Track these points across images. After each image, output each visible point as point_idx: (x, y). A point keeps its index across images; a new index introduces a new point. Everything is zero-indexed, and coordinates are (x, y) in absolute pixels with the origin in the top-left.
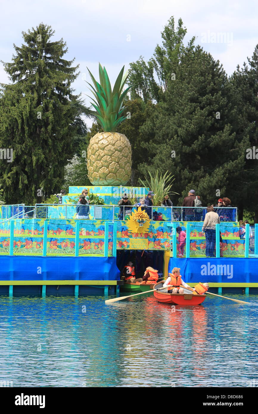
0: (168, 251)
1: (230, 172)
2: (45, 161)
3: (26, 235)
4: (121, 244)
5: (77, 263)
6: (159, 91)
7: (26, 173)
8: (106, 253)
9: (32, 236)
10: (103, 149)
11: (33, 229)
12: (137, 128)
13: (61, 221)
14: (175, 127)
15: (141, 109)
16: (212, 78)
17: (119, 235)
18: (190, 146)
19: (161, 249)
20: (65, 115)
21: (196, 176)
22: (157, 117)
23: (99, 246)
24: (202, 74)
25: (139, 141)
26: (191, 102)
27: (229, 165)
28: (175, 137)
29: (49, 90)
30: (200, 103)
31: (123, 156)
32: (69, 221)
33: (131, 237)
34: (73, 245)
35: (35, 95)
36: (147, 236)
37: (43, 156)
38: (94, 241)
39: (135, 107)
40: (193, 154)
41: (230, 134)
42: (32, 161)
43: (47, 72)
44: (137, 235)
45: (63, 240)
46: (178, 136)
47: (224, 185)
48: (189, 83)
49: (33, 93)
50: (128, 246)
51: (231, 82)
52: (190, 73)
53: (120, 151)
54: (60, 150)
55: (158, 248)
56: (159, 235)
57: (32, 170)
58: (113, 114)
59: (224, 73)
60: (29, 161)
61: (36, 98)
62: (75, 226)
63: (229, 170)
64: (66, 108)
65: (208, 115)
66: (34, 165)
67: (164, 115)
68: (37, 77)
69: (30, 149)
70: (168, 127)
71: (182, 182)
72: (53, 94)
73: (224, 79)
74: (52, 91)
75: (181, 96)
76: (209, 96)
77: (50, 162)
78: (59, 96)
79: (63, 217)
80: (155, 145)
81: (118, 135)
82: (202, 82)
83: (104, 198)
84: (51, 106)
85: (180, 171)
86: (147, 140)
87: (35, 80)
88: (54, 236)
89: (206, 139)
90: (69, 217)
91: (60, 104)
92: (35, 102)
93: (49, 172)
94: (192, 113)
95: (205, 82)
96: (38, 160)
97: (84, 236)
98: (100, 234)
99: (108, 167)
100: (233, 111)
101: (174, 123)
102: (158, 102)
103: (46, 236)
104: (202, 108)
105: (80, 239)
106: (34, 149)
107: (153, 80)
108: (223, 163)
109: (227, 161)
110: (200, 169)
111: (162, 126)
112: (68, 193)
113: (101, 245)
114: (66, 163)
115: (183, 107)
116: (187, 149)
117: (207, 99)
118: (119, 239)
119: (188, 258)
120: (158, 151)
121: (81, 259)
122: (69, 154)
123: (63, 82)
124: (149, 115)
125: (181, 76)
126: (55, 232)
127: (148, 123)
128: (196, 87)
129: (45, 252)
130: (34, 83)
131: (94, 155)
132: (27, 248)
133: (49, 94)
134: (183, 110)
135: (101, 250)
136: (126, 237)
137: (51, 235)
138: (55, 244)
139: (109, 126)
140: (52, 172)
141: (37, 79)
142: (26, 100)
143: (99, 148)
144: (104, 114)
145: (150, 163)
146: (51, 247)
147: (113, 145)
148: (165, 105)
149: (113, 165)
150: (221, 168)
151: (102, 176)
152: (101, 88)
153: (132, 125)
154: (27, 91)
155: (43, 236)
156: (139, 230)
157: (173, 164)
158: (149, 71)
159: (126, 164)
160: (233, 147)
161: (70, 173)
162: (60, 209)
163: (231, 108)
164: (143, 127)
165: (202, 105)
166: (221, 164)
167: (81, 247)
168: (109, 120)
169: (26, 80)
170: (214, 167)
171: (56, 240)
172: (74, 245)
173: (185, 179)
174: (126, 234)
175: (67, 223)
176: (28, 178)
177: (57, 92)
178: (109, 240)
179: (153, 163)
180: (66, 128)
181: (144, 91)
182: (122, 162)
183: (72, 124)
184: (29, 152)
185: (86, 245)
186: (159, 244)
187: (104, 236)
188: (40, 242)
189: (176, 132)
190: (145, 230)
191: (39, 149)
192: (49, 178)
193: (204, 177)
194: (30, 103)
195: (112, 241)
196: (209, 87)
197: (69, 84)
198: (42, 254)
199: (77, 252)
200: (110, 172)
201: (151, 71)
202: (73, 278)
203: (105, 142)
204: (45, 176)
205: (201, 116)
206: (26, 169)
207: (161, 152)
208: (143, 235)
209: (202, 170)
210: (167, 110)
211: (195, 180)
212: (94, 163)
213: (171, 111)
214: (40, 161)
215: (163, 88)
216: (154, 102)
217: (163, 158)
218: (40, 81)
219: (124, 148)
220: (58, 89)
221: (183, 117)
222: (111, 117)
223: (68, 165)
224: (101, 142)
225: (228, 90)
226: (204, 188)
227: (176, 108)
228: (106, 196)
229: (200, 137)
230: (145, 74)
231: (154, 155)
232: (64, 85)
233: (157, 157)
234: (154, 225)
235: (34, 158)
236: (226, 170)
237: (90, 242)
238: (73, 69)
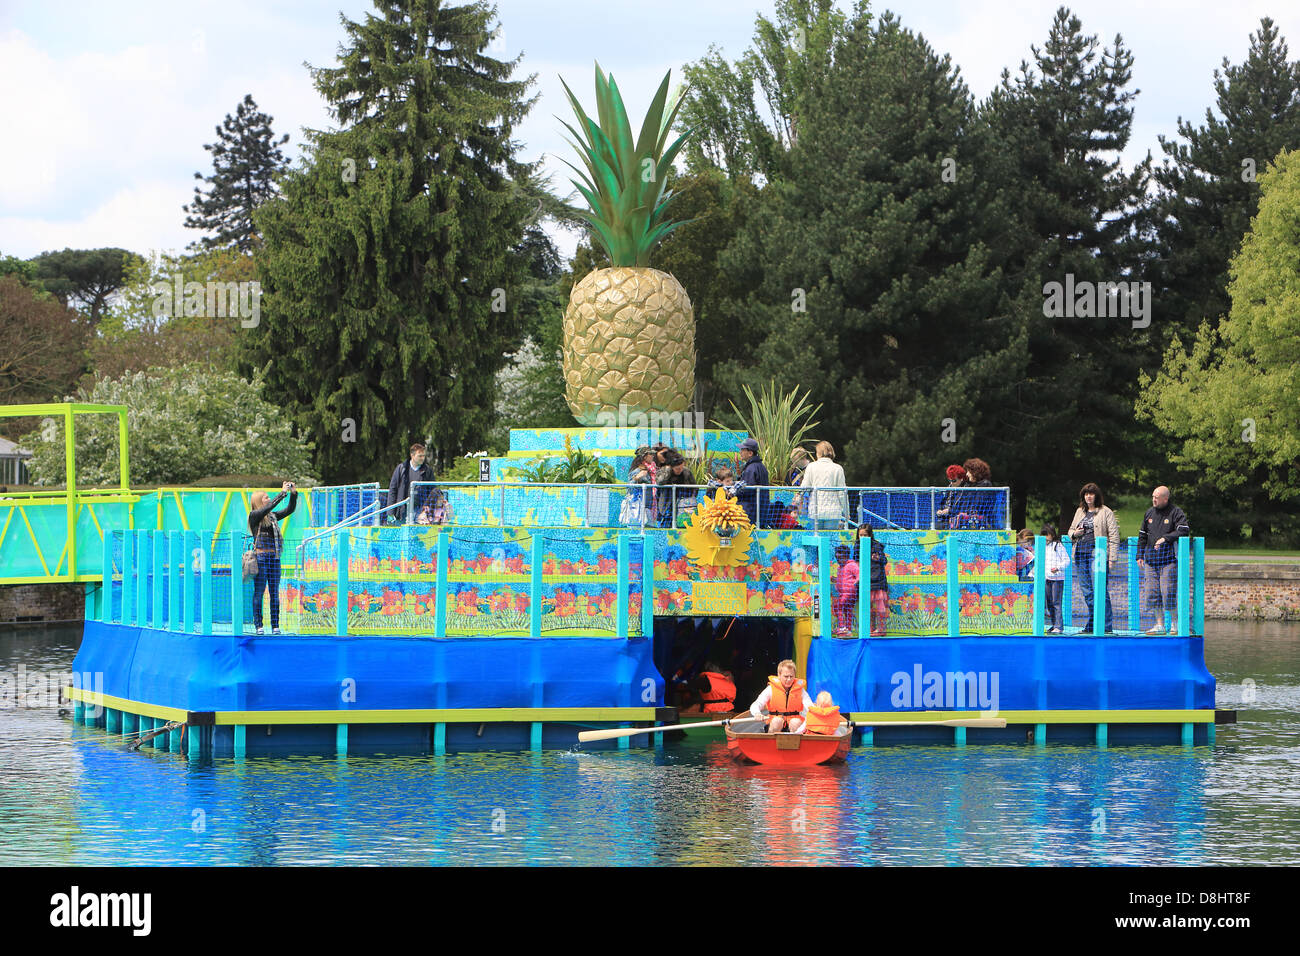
0: (805, 617)
1: (987, 384)
2: (438, 358)
3: (384, 575)
4: (667, 600)
5: (536, 657)
6: (775, 146)
7: (381, 393)
8: (623, 627)
9: (402, 576)
10: (611, 318)
11: (404, 557)
12: (710, 255)
13: (487, 531)
14: (821, 253)
15: (720, 201)
16: (931, 108)
17: (661, 571)
18: (867, 308)
19: (786, 613)
20: (494, 220)
21: (886, 398)
22: (768, 222)
23: (603, 606)
24: (900, 96)
25: (716, 295)
26: (867, 180)
27: (981, 365)
28: (823, 283)
29: (448, 148)
30: (896, 180)
31: (669, 337)
32: (512, 532)
33: (696, 577)
34: (523, 604)
35: (406, 162)
36: (742, 573)
37: (432, 343)
38: (588, 589)
39: (700, 194)
40: (877, 331)
41: (986, 274)
42: (398, 357)
43: (440, 95)
44: (713, 572)
45: (494, 589)
46: (831, 280)
47: (970, 423)
48: (860, 123)
49: (399, 155)
50: (688, 606)
51: (985, 119)
52: (864, 95)
53: (661, 323)
54: (484, 326)
55: (775, 610)
56: (778, 570)
57: (400, 385)
58: (639, 213)
59: (966, 91)
60: (391, 359)
61: (409, 173)
62: (529, 546)
63: (985, 380)
64: (497, 199)
65: (920, 218)
66: (405, 369)
67: (789, 217)
68: (412, 110)
69: (393, 323)
70: (802, 254)
71: (845, 416)
72: (460, 158)
73: (966, 109)
74: (457, 151)
75: (840, 162)
76: (921, 160)
77: (454, 359)
78: (478, 165)
79: (493, 521)
80: (764, 307)
81: (653, 277)
82: (901, 121)
83: (613, 464)
84: (453, 193)
85: (838, 384)
86: (738, 293)
87: (404, 119)
88: (468, 578)
89: (913, 287)
90: (512, 520)
91: (481, 188)
92: (405, 184)
93: (448, 390)
94: (871, 213)
95: (909, 118)
96: (416, 355)
97: (558, 578)
98: (604, 569)
99: (624, 371)
100: (992, 205)
101: (820, 242)
102: (770, 179)
103: (443, 578)
104: (901, 197)
105: (544, 587)
106: (405, 323)
107: (754, 116)
108: (965, 360)
109: (977, 353)
110: (897, 376)
111: (784, 251)
112: (508, 449)
113: (608, 605)
114: (501, 363)
115: (843, 194)
116: (858, 318)
117: (917, 170)
118: (658, 584)
119: (864, 640)
120: (773, 325)
121: (548, 644)
122: (509, 336)
123: (490, 125)
124: (741, 219)
125: (838, 102)
126: (470, 567)
127: (743, 239)
128: (883, 133)
129: (442, 625)
130: (403, 128)
131: (584, 334)
132: (388, 614)
133: (449, 160)
134: (845, 202)
135: (607, 617)
136: (681, 578)
137: (457, 575)
138: (471, 601)
139: (626, 248)
140: (458, 390)
141: (411, 114)
142: (380, 175)
143: (598, 314)
144: (611, 215)
145: (748, 361)
146: (458, 610)
147: (641, 305)
148: (790, 187)
149: (640, 366)
150: (959, 372)
151: (609, 398)
152: (601, 137)
153: (693, 247)
154: (383, 151)
155: (434, 577)
156: (718, 556)
157: (818, 362)
158: (740, 88)
159: (677, 360)
160: (994, 310)
161: (513, 392)
162: (485, 497)
163: (986, 195)
164: (726, 254)
165: (900, 186)
166: (959, 362)
167: (548, 610)
168: (628, 230)
169: (378, 118)
170: (938, 370)
171: (474, 588)
172: (527, 603)
173: (855, 406)
174: (682, 570)
175: (506, 537)
176: (388, 407)
177: (470, 154)
178: (632, 587)
179: (757, 361)
180: (498, 262)
181: (728, 147)
182: (667, 357)
183: (515, 247)
184: (389, 332)
185: (562, 602)
186: (779, 598)
187: (617, 577)
188: (427, 596)
189: (826, 268)
190: (739, 555)
191: (419, 322)
192: (451, 407)
193: (909, 399)
194: (391, 187)
195: (641, 591)
196: (921, 135)
197: (506, 130)
198: (432, 632)
199: (538, 625)
200: (631, 387)
201: (746, 89)
202: (524, 702)
203: (616, 297)
204: (437, 404)
205: (898, 219)
206: (383, 383)
207: (781, 329)
208: (732, 573)
209: (904, 379)
210: (798, 202)
211: (883, 411)
212: (583, 359)
213: (808, 206)
214: (424, 358)
215: (785, 138)
216: (760, 180)
217: (788, 345)
218: (420, 121)
219: (671, 314)
220: (473, 143)
221: (846, 224)
222: (634, 223)
223: (506, 370)
224: (603, 298)
225: (979, 141)
226: (911, 435)
227: (826, 193)
228: (619, 458)
229: (896, 283)
230: (731, 100)
231: (763, 336)
232: (493, 132)
233: (772, 342)
234: (763, 542)
235: (406, 350)
236: (975, 378)
237: (575, 593)
238: (518, 88)
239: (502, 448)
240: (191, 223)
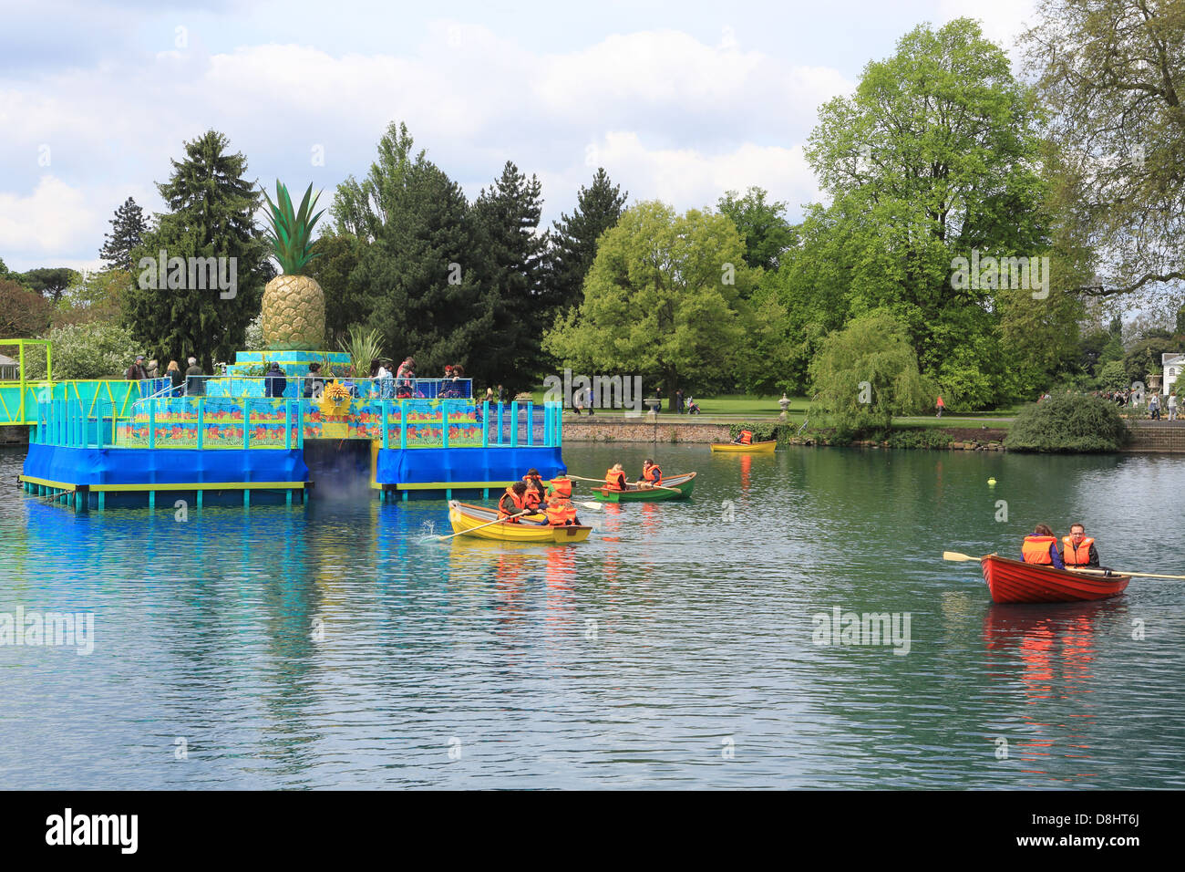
0: (376, 439)
1: (474, 335)
2: (218, 320)
3: (175, 420)
4: (310, 431)
5: (247, 458)
6: (377, 223)
7: (191, 337)
8: (289, 445)
9: (182, 420)
10: (284, 299)
11: (183, 412)
12: (346, 274)
13: (223, 399)
14: (398, 273)
15: (351, 248)
16: (448, 206)
17: (307, 418)
18: (419, 299)
19: (367, 437)
20: (245, 256)
21: (427, 341)
22: (373, 259)
23: (279, 434)
24: (435, 200)
25: (349, 293)
26: (419, 239)
27: (472, 325)
28: (398, 287)
29: (223, 222)
30: (432, 240)
31: (313, 308)
32: (235, 400)
33: (324, 421)
34: (241, 434)
35: (203, 228)
36: (346, 419)
37: (215, 313)
38: (272, 427)
39: (343, 245)
40: (422, 311)
41: (473, 283)
42: (199, 321)
43: (219, 198)
44: (332, 418)
45: (226, 426)
46: (402, 285)
47: (466, 352)
48: (416, 213)
49: (199, 226)
50: (320, 434)
51: (474, 212)
52: (417, 199)
53: (309, 302)
54: (240, 306)
55: (362, 436)
56: (363, 417)
57: (200, 333)
58: (298, 250)
59: (464, 199)
60: (195, 321)
61: (204, 234)
62: (243, 406)
63: (473, 332)
64: (246, 246)
65: (443, 257)
66: (202, 326)
67: (383, 256)
68: (206, 204)
69: (197, 304)
70: (388, 273)
71: (409, 348)
72: (228, 226)
73: (465, 207)
74: (228, 224)
75: (406, 230)
76: (444, 230)
77: (226, 321)
78: (237, 230)
79: (228, 395)
80: (371, 298)
81: (304, 280)
82: (435, 212)
83: (285, 368)
84: (225, 243)
85: (405, 333)
86: (360, 291)
87: (202, 208)
88: (214, 421)
89: (440, 289)
90: (237, 395)
91: (238, 242)
92: (202, 239)
93: (223, 335)
94: (420, 254)
95: (438, 210)
96: (208, 319)
97: (258, 421)
98: (280, 417)
99: (291, 325)
100: (477, 251)
101: (397, 268)
102: (376, 239)
103: (201, 421)
104: (434, 247)
105: (250, 425)
106: (203, 304)
107: (369, 209)
108: (464, 323)
109: (469, 320)
110: (432, 330)
111: (380, 272)
112: (235, 361)
113: (282, 433)
114: (248, 324)
115: (408, 245)
116: (414, 303)
117: (442, 235)
118: (307, 424)
119: (404, 450)
120: (375, 306)
121: (252, 453)
122: (252, 311)
123: (243, 212)
124: (361, 256)
125: (405, 203)
126: (215, 416)
127: (361, 266)
128: (426, 217)
129: (201, 443)
130: (202, 213)
131: (271, 307)
132: (175, 439)
133: (223, 228)
134: (408, 249)
135: (282, 439)
136: (317, 421)
137: (209, 420)
138: (215, 432)
139: (292, 267)
140: (228, 336)
141: (205, 206)
142: (190, 235)
143: (278, 297)
144: (284, 249)
145: (363, 322)
146: (209, 437)
147: (299, 293)
148: (383, 242)
149: (298, 322)
150: (461, 328)
151: (284, 337)
152: (280, 214)
153: (338, 270)
154: (192, 223)
155: (197, 421)
156: (336, 410)
157: (396, 323)
158: (362, 195)
159: (317, 319)
160: (477, 300)
161: (255, 337)
162: (224, 384)
163: (474, 247)
164: (354, 273)
165: (434, 243)
166: (461, 324)
167: (253, 436)
168: (293, 258)
169: (190, 208)
170: (452, 328)
171: (217, 426)
172: (242, 433)
173: (413, 344)
174: (317, 417)
175: (232, 402)
176: (194, 345)
177: (234, 225)
178: (293, 425)
179: (368, 323)
180: (248, 274)
181: (357, 225)
182: (312, 317)
183: (257, 269)
184: (195, 308)
185: (259, 432)
186: (364, 430)
187: (285, 421)
188: (193, 430)
189: (400, 280)
190: (345, 411)
191: (209, 304)
192: (224, 344)
193: (437, 341)
194: (195, 240)
195: (297, 427)
196: (444, 219)
197: (251, 214)
198: (196, 447)
199: (247, 444)
200: (294, 332)
201: (365, 197)
202: (242, 480)
203: (287, 289)
204: (218, 342)
205: (433, 257)
206: (191, 332)
207: (379, 308)
208: (341, 419)
209: (436, 331)
210: (387, 249)
211: (426, 347)
212: (271, 318)
213: (391, 250)
214: (212, 321)
215: (383, 219)
216: (371, 239)
217: (382, 315)
218: (209, 209)
219: (313, 298)
220: (235, 220)
221: (409, 259)
222: (296, 253)
223: (251, 326)
224: (281, 289)
225: (470, 222)
226: (438, 357)
227: (399, 245)
228: (288, 365)
229: (432, 287)
230: (358, 201)
231: (371, 311)
232: (244, 215)
233: (374, 314)
234: (356, 404)
235: (203, 317)
236: (469, 331)
237: (266, 428)
238: (256, 195)
239: (233, 361)
240: (102, 257)
